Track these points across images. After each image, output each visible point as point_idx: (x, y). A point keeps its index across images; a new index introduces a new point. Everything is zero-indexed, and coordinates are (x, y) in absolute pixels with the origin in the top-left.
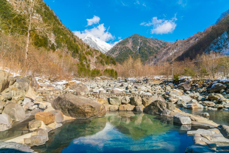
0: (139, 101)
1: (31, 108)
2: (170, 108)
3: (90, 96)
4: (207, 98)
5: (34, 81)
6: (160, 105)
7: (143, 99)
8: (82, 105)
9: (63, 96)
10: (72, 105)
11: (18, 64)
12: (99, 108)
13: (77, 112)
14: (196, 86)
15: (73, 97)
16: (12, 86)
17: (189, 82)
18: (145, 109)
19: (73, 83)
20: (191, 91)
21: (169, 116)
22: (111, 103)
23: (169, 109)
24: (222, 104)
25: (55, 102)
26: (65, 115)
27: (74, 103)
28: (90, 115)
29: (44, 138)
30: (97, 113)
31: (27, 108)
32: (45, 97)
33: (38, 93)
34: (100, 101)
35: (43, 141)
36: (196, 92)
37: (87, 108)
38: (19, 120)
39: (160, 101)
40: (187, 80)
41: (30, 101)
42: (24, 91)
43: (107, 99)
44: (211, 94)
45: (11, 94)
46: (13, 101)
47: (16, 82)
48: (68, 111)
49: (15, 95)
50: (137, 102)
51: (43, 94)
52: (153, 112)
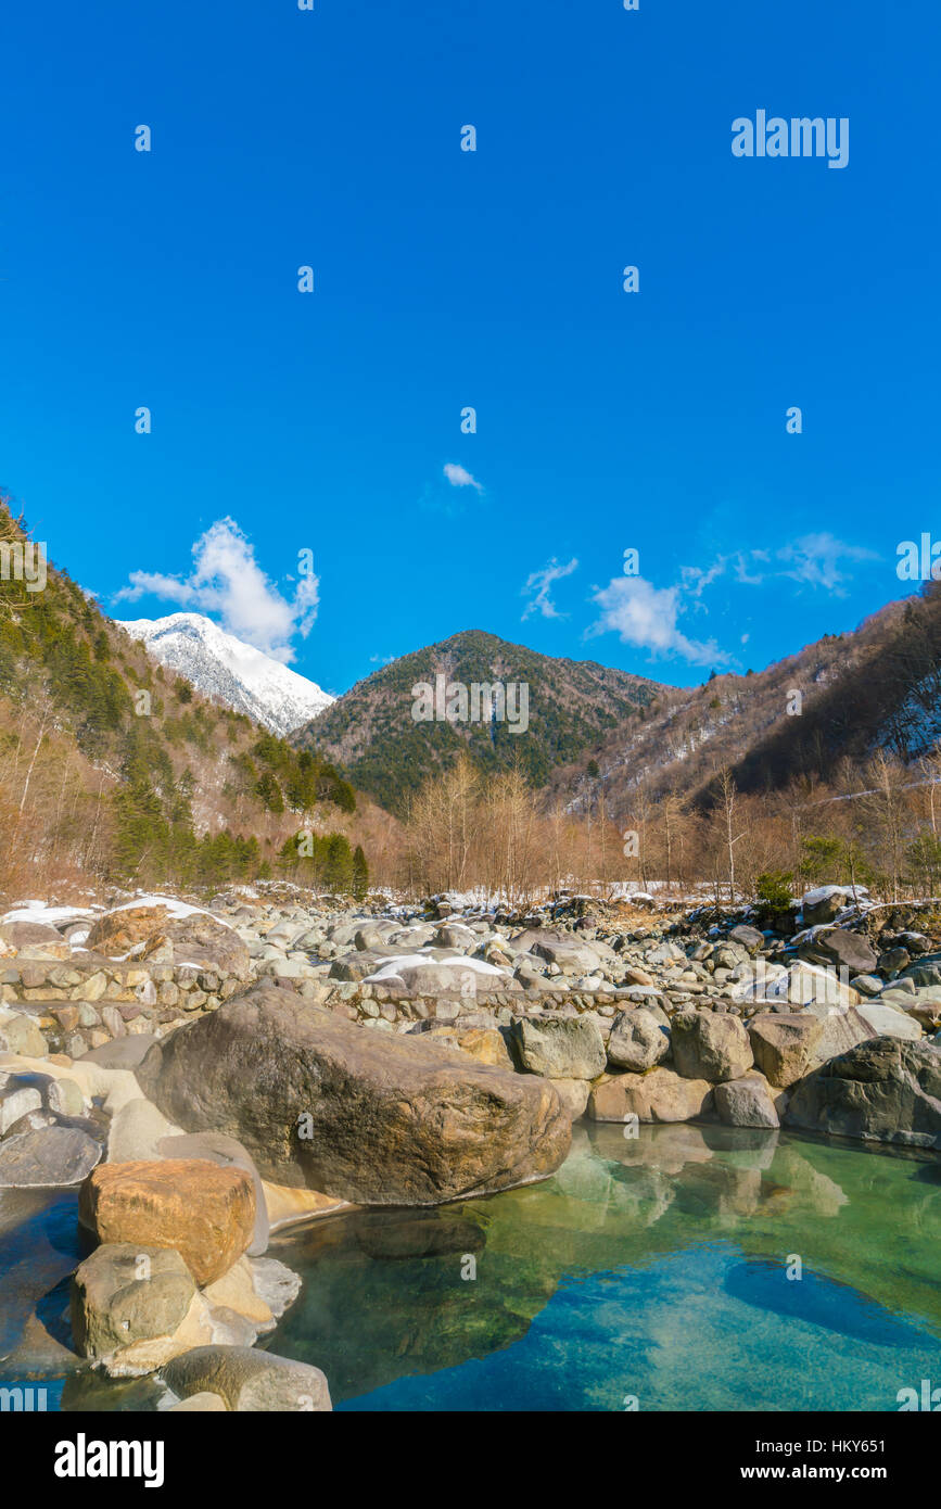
3: (371, 1007)
6: (923, 1076)
7: (757, 1027)
8: (422, 1086)
9: (254, 1012)
10: (338, 1085)
13: (372, 1144)
14: (914, 948)
17: (863, 923)
18: (786, 1107)
19: (151, 913)
20: (880, 974)
22: (535, 1066)
27: (353, 1069)
28: (469, 1171)
30: (520, 1152)
34: (472, 1049)
36: (920, 983)
37: (455, 1112)
40: (844, 908)
43: (502, 1037)
50: (723, 1051)
51: (26, 993)
52: (867, 1129)
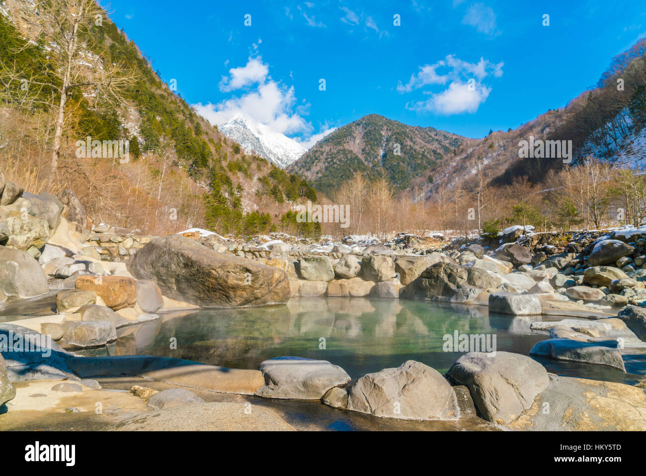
0: (386, 269)
1: (64, 272)
2: (478, 283)
3: (242, 254)
4: (581, 281)
5: (76, 207)
6: (450, 276)
7: (398, 262)
8: (220, 265)
9: (164, 241)
10: (189, 263)
11: (32, 172)
12: (270, 276)
13: (204, 285)
14: (548, 252)
15: (193, 245)
16: (9, 206)
17: (528, 241)
18: (404, 291)
19: (193, 235)
20: (533, 264)
21: (476, 303)
22: (305, 276)
23: (474, 285)
24: (624, 295)
25: (137, 258)
26: (168, 297)
27: (194, 258)
28: (241, 296)
29: (103, 327)
30: (264, 292)
31: (54, 274)
32: (109, 250)
33: (89, 241)
35: (100, 334)
36: (548, 266)
37: (233, 274)
38: (26, 295)
39: (448, 264)
40: (521, 236)
41: (64, 253)
42: (46, 225)
43: (293, 265)
44: (593, 270)
45: (7, 227)
46: (11, 247)
47: (20, 199)
48: (178, 282)
49: (17, 230)
50: (380, 269)
51: (101, 244)
52: (426, 297)
